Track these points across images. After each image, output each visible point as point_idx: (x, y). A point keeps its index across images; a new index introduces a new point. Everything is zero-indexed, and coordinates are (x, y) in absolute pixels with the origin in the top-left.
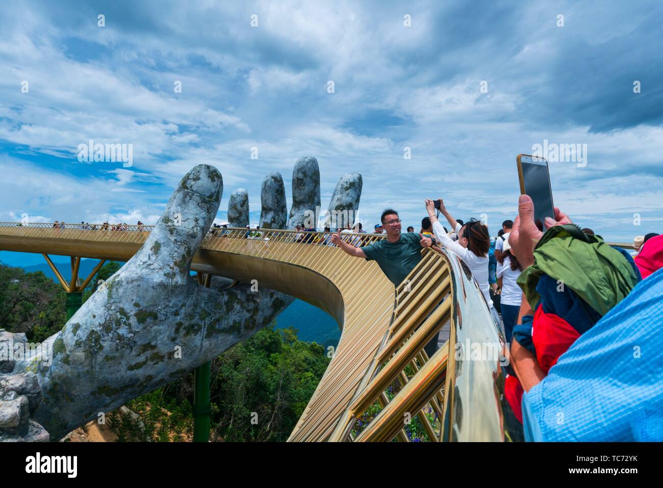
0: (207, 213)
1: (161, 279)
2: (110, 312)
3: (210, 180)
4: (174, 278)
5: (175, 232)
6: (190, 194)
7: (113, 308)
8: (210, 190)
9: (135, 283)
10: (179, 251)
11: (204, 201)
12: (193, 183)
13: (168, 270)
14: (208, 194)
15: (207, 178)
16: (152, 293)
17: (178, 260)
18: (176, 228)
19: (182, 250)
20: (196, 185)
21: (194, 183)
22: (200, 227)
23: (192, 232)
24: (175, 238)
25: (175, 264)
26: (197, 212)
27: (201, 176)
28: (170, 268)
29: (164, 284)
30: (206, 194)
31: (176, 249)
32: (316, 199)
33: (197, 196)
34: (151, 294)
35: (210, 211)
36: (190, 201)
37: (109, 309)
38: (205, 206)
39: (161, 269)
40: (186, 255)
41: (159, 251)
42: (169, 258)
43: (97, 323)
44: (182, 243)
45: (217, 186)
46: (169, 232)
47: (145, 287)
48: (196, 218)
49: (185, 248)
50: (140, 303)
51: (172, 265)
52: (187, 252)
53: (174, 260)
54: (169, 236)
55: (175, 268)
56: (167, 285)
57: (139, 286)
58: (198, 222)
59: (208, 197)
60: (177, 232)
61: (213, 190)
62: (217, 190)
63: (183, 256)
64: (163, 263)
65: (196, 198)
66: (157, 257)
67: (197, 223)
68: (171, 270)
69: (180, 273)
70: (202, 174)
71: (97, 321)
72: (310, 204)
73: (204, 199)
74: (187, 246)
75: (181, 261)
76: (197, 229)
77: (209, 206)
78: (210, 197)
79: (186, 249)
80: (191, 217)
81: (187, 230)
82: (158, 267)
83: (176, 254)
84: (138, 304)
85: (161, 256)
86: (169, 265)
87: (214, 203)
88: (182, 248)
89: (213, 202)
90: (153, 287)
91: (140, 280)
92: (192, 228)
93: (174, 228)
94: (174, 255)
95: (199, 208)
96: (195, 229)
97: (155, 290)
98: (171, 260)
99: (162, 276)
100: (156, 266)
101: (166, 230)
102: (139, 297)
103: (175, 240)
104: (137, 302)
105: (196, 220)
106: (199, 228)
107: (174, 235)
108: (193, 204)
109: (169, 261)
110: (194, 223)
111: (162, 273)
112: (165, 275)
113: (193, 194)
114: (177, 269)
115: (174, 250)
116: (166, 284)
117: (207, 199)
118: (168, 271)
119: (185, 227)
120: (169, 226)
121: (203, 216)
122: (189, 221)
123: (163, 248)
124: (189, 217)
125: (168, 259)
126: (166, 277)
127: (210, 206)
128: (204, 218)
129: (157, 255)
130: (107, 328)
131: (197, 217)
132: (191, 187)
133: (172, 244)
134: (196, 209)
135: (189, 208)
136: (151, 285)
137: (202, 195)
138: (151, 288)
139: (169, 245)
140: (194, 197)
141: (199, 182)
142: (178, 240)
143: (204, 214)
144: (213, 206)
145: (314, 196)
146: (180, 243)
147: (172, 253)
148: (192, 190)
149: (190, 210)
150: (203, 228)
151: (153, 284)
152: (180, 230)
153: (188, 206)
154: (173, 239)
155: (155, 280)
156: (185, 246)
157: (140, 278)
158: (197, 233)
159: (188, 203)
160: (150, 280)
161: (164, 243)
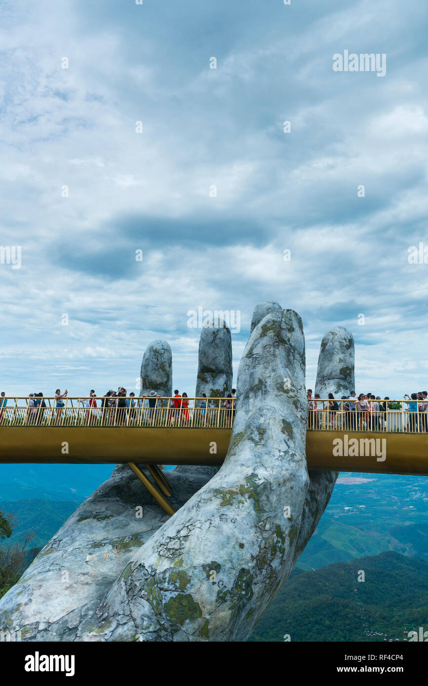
2: (266, 535)
6: (292, 351)
7: (268, 527)
9: (288, 485)
12: (289, 335)
15: (299, 328)
27: (294, 326)
37: (262, 530)
39: (302, 460)
41: (293, 435)
43: (249, 556)
46: (294, 407)
54: (296, 413)
60: (301, 405)
70: (294, 323)
71: (248, 553)
85: (297, 442)
91: (292, 480)
94: (304, 440)
101: (289, 402)
107: (299, 410)
109: (303, 448)
111: (304, 466)
115: (302, 431)
120: (291, 397)
123: (295, 430)
125: (302, 445)
130: (261, 561)
139: (298, 425)
141: (295, 335)
147: (302, 436)
153: (295, 367)
154: (299, 415)
157: (292, 477)
159: (294, 363)
161: (293, 422)
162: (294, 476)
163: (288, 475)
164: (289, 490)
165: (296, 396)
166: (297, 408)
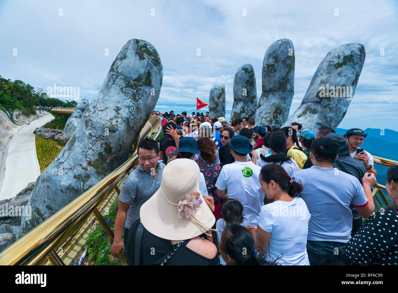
0: (133, 102)
1: (70, 182)
3: (138, 57)
4: (87, 181)
5: (90, 124)
6: (114, 77)
8: (137, 71)
10: (94, 148)
11: (129, 85)
13: (79, 171)
14: (135, 77)
15: (134, 55)
16: (62, 196)
17: (93, 159)
18: (91, 119)
19: (98, 147)
20: (122, 66)
21: (120, 63)
22: (122, 118)
23: (109, 124)
24: (90, 131)
25: (90, 163)
26: (120, 99)
27: (128, 54)
28: (83, 168)
29: (73, 188)
30: (132, 76)
31: (91, 146)
32: (289, 87)
33: (121, 78)
34: (61, 198)
35: (137, 98)
36: (113, 85)
38: (130, 91)
39: (71, 169)
40: (104, 153)
41: (72, 148)
42: (82, 156)
44: (97, 138)
45: (147, 66)
46: (85, 125)
47: (54, 190)
48: (117, 107)
49: (102, 144)
50: (52, 206)
51: (85, 164)
52: (105, 150)
53: (88, 159)
54: (84, 130)
55: (89, 169)
56: (78, 189)
57: (48, 187)
58: (120, 112)
59: (135, 80)
60: (92, 124)
61: (142, 71)
62: (147, 71)
63: (100, 154)
64: (74, 162)
65: (120, 82)
66: (70, 154)
67: (118, 114)
68: (83, 171)
69: (96, 174)
70: (129, 51)
72: (281, 92)
73: (129, 82)
74: (104, 142)
75: (97, 160)
76: (117, 121)
77: (135, 91)
78: (138, 80)
79: (104, 145)
80: (112, 106)
81: (103, 122)
82: (68, 167)
83: (90, 152)
84: (50, 206)
85: (73, 153)
86: (81, 165)
87: (143, 88)
88: (98, 144)
89: (142, 86)
90: (62, 191)
91: (48, 181)
92: (110, 119)
93: (90, 120)
94: (87, 154)
95: (122, 94)
96: (114, 121)
97: (65, 194)
98: (84, 159)
99: (72, 178)
100: (66, 165)
102: (50, 199)
103: (90, 134)
104: (49, 204)
105: (117, 110)
106: (120, 120)
107: (88, 128)
108: (116, 89)
109: (81, 160)
110: (114, 113)
111: (71, 174)
112: (75, 177)
113: (117, 76)
114: (91, 169)
115: (88, 146)
116: (76, 188)
117: (132, 82)
118: (78, 173)
119: (101, 118)
121: (127, 104)
122: (108, 110)
123: (76, 144)
124: (108, 106)
125: (80, 157)
126: (75, 180)
127: (137, 91)
128: (129, 107)
129: (70, 151)
131: (119, 105)
132: (117, 68)
133: (86, 140)
134: (119, 96)
135: (111, 94)
136: (59, 188)
137: (127, 77)
138: (60, 192)
139: (83, 141)
140: (117, 80)
141: (125, 61)
142: (93, 134)
143: (129, 102)
144: (141, 92)
145: (286, 83)
146: (94, 139)
147: (86, 150)
148: (117, 72)
149: (111, 97)
150: (127, 119)
151: (61, 187)
152: (95, 122)
153: (110, 92)
154: (87, 133)
155: (63, 183)
156: (101, 141)
157: (49, 179)
158: (116, 125)
159: (111, 88)
160: (57, 182)
161: (79, 137)
162: (50, 179)
163: (46, 177)
164: (46, 188)
165: (89, 116)
166: (87, 126)
